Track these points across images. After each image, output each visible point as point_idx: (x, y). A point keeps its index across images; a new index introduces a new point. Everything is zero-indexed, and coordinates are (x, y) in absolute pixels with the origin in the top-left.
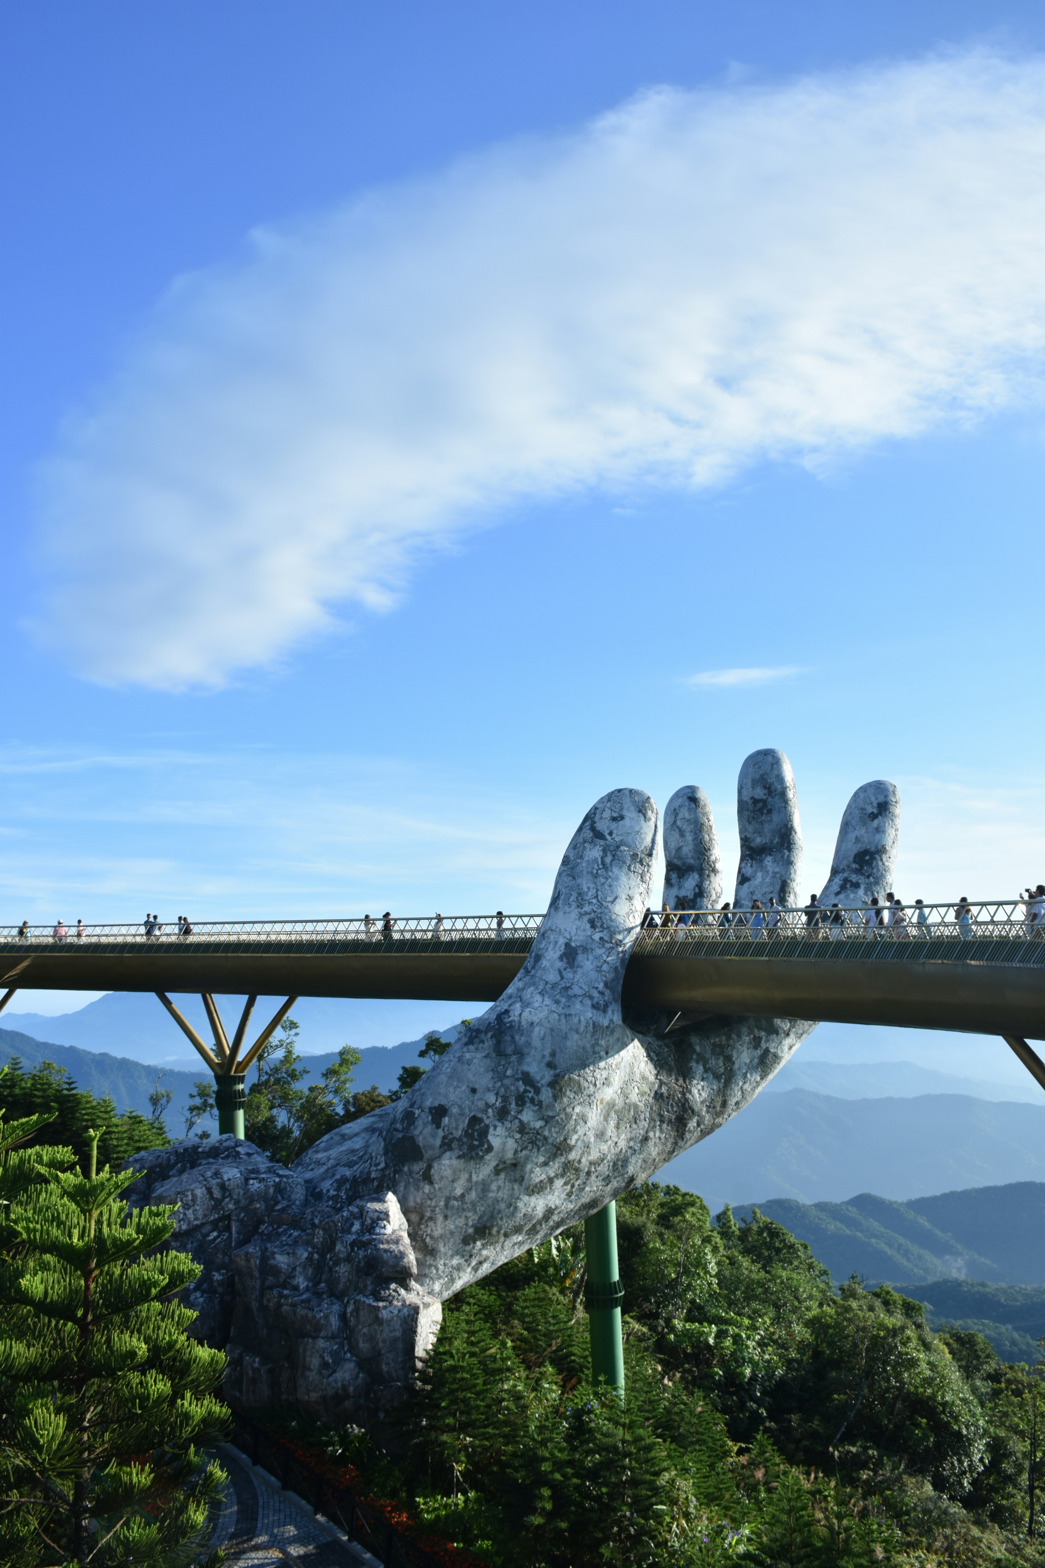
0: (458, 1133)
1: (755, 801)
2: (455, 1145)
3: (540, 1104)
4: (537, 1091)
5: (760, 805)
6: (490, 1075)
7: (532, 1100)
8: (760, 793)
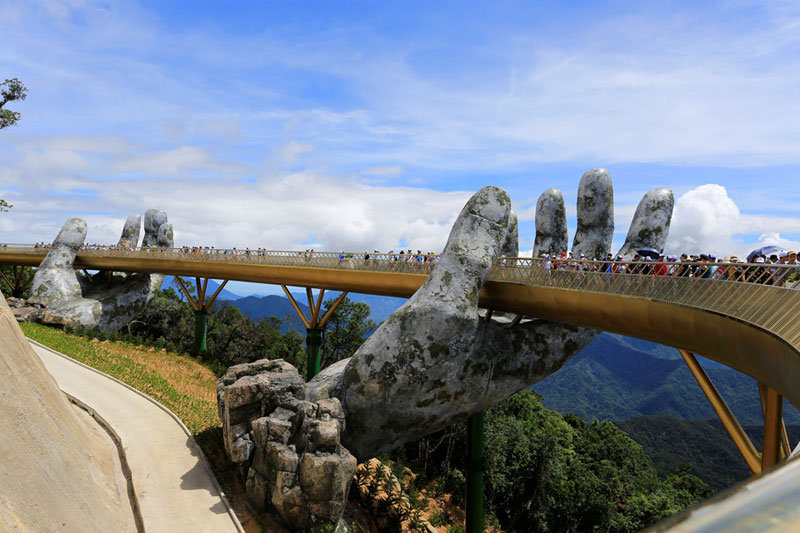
0: (378, 370)
1: (586, 198)
2: (377, 376)
3: (423, 358)
4: (422, 351)
5: (588, 201)
6: (397, 340)
7: (419, 356)
8: (589, 193)
